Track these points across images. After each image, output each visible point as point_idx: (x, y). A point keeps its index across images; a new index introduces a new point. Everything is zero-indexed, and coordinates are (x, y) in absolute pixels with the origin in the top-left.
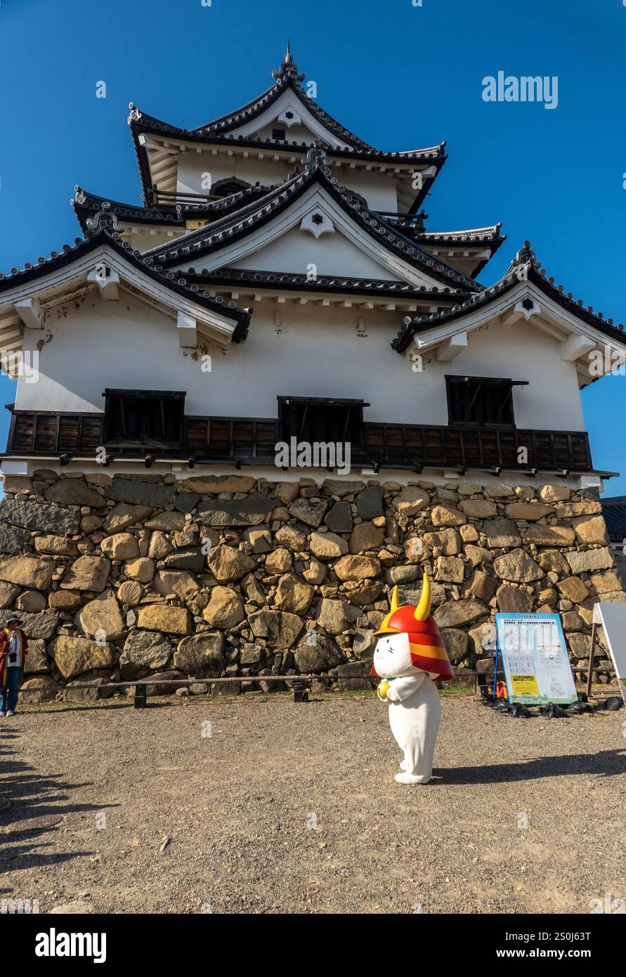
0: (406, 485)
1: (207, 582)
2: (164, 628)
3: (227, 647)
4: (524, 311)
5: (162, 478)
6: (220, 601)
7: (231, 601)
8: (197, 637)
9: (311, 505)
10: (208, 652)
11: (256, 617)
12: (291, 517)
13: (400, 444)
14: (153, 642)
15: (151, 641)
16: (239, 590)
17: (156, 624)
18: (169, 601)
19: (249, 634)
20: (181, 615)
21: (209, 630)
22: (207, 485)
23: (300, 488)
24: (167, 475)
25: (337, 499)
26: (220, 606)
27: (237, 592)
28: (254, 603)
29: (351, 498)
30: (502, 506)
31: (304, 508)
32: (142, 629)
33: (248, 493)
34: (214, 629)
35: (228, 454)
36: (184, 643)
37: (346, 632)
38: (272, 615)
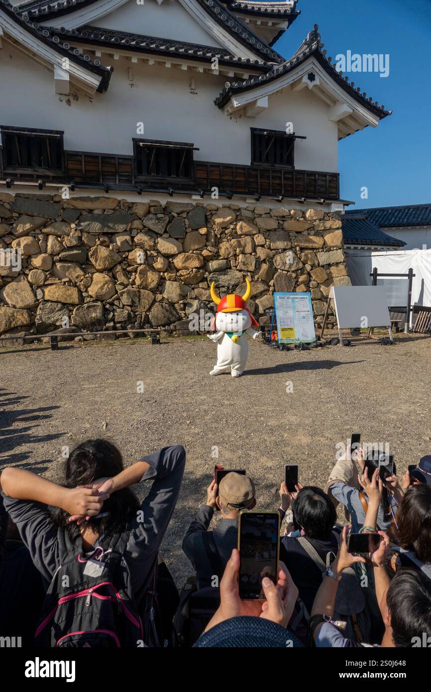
0: (221, 206)
1: (90, 270)
2: (63, 301)
3: (105, 311)
4: (309, 82)
5: (52, 197)
6: (99, 283)
7: (106, 283)
8: (86, 305)
9: (158, 219)
10: (94, 315)
11: (124, 292)
12: (145, 227)
13: (218, 177)
14: (57, 309)
15: (55, 309)
16: (111, 275)
17: (57, 298)
18: (65, 282)
19: (119, 303)
20: (74, 292)
21: (93, 301)
22: (85, 203)
23: (150, 207)
24: (55, 195)
25: (176, 215)
26: (99, 286)
27: (110, 277)
28: (122, 284)
29: (184, 215)
30: (281, 222)
31: (153, 221)
32: (48, 301)
33: (114, 209)
34: (96, 301)
35: (99, 181)
36: (78, 309)
37: (181, 302)
38: (134, 291)
